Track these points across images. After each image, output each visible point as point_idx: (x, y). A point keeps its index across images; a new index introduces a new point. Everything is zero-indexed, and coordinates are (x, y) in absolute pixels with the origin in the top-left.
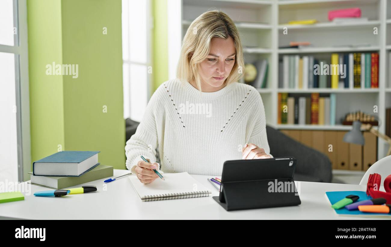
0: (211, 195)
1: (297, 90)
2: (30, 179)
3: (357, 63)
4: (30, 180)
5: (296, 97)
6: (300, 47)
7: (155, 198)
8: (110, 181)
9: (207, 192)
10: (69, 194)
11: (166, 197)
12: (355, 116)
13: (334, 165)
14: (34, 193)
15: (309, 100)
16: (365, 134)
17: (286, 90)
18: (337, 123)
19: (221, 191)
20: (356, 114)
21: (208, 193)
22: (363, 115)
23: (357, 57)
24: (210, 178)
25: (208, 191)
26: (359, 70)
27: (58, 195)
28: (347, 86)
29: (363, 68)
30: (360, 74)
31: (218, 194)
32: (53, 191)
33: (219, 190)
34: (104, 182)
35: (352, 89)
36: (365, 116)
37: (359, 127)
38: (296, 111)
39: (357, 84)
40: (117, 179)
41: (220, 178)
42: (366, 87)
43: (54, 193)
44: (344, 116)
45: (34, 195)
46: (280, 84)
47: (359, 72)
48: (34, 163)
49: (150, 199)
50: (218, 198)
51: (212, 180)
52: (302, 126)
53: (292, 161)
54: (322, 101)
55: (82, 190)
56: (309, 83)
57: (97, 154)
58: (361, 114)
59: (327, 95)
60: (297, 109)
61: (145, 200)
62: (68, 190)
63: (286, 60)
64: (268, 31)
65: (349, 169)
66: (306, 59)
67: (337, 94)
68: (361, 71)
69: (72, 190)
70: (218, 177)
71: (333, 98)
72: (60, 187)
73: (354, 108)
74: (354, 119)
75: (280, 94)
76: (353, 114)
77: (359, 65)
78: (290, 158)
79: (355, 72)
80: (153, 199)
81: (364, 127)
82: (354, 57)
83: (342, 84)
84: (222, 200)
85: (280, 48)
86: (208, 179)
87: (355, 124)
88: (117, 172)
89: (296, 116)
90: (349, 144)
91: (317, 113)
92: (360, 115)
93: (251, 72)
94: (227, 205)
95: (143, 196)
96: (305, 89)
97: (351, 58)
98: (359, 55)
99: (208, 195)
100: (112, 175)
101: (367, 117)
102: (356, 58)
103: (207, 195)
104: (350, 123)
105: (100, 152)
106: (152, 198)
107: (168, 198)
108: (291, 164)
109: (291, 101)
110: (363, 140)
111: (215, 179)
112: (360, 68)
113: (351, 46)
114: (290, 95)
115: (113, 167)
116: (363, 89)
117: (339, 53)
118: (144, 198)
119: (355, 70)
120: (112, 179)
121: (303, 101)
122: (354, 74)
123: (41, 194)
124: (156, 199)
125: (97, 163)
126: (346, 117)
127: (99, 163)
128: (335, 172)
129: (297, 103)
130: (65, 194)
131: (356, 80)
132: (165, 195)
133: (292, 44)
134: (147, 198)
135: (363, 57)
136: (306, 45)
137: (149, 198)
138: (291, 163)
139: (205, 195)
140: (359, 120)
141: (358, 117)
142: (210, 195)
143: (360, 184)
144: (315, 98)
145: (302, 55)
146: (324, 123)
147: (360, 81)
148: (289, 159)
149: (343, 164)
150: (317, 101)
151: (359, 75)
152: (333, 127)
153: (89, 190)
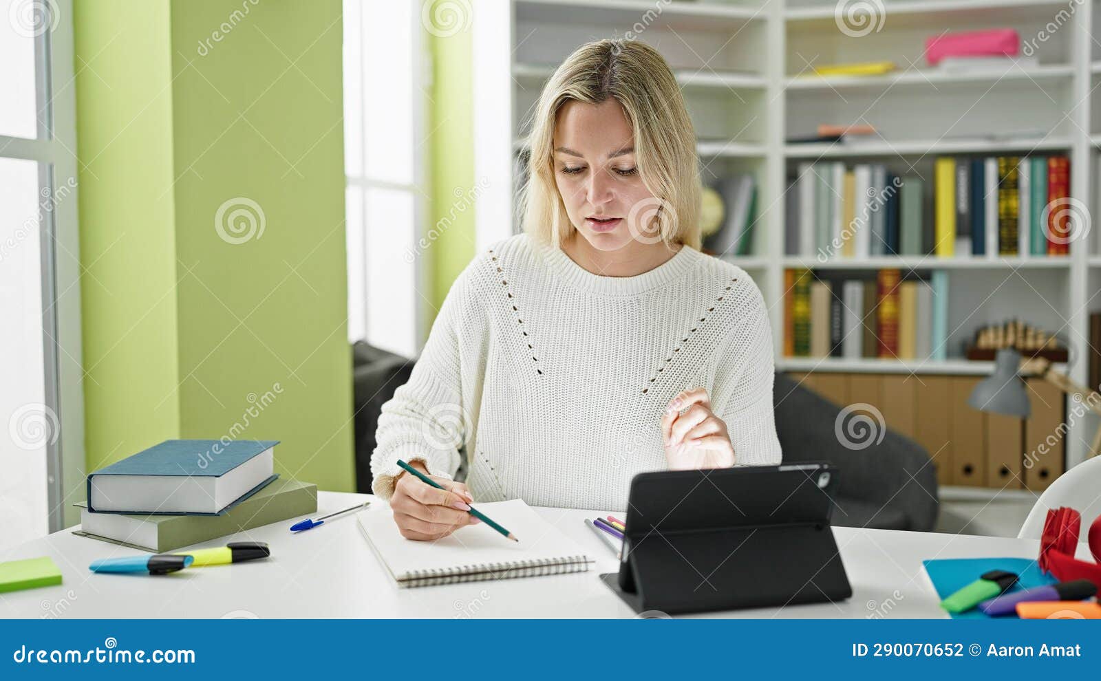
0: (596, 570)
1: (836, 259)
2: (80, 523)
3: (1008, 185)
4: (80, 525)
5: (836, 279)
6: (847, 139)
7: (435, 577)
8: (307, 526)
9: (583, 560)
10: (192, 566)
11: (468, 574)
12: (1001, 333)
13: (942, 474)
14: (91, 563)
15: (873, 288)
16: (1031, 385)
17: (807, 260)
18: (949, 354)
19: (625, 559)
20: (1006, 328)
21: (586, 562)
22: (1025, 330)
23: (1008, 168)
24: (593, 516)
25: (584, 557)
26: (1013, 203)
27: (159, 569)
28: (978, 248)
29: (1025, 198)
30: (1016, 215)
31: (614, 567)
32: (143, 557)
33: (619, 555)
34: (292, 529)
35: (992, 258)
36: (1031, 333)
37: (1015, 366)
38: (837, 319)
39: (1009, 244)
40: (329, 522)
41: (620, 518)
42: (1032, 252)
43: (146, 563)
44: (970, 334)
45: (91, 568)
46: (791, 245)
47: (1014, 211)
48: (90, 477)
49: (422, 582)
50: (616, 579)
51: (599, 523)
52: (852, 361)
53: (828, 475)
54: (909, 291)
55: (227, 554)
56: (872, 241)
57: (272, 449)
58: (1020, 327)
59: (925, 276)
60: (838, 314)
61: (406, 584)
62: (185, 557)
63: (807, 174)
64: (756, 94)
65: (985, 484)
66: (863, 174)
67: (952, 273)
68: (1019, 208)
69: (199, 554)
70: (615, 515)
71: (940, 282)
72: (163, 547)
73: (999, 313)
74: (1000, 342)
75: (791, 273)
76: (996, 328)
77: (1013, 191)
78: (821, 465)
79: (1003, 211)
80: (431, 581)
81: (1027, 366)
82: (1000, 168)
83: (966, 245)
84: (626, 584)
85: (791, 141)
86: (587, 522)
87: (1004, 356)
88: (327, 501)
89: (837, 334)
90: (985, 415)
91: (895, 326)
92: (1016, 332)
93: (710, 210)
94: (639, 600)
95: (402, 573)
96: (862, 258)
97: (991, 168)
98: (1013, 160)
99: (587, 566)
100: (314, 509)
101: (1035, 337)
102: (1003, 171)
103: (583, 567)
104: (989, 355)
105: (279, 443)
106: (426, 578)
107: (472, 578)
108: (823, 482)
109: (821, 291)
110: (1027, 401)
111: (605, 519)
112: (1016, 199)
113: (991, 138)
114: (818, 274)
115: (315, 486)
116: (1024, 259)
117: (957, 157)
118: (405, 578)
119: (1003, 205)
120: (314, 521)
121: (854, 292)
122: (1000, 215)
123: (111, 566)
124: (440, 580)
125: (271, 474)
126: (977, 336)
127: (277, 473)
128: (944, 492)
129: (837, 297)
130: (178, 566)
131: (1005, 232)
132: (463, 570)
133: (823, 130)
134: (413, 577)
135: (1025, 166)
136: (864, 135)
137: (418, 579)
138: (825, 477)
139: (576, 568)
140: (1014, 347)
141: (1011, 339)
142: (591, 566)
143: (1018, 537)
144: (888, 281)
145: (851, 163)
146: (916, 355)
147: (1016, 234)
148: (816, 467)
149: (968, 470)
150: (896, 293)
151: (1014, 217)
152: (940, 364)
153: (246, 554)
